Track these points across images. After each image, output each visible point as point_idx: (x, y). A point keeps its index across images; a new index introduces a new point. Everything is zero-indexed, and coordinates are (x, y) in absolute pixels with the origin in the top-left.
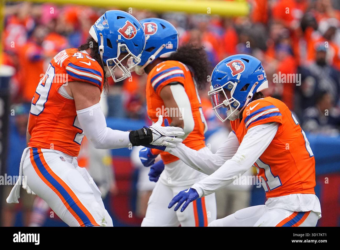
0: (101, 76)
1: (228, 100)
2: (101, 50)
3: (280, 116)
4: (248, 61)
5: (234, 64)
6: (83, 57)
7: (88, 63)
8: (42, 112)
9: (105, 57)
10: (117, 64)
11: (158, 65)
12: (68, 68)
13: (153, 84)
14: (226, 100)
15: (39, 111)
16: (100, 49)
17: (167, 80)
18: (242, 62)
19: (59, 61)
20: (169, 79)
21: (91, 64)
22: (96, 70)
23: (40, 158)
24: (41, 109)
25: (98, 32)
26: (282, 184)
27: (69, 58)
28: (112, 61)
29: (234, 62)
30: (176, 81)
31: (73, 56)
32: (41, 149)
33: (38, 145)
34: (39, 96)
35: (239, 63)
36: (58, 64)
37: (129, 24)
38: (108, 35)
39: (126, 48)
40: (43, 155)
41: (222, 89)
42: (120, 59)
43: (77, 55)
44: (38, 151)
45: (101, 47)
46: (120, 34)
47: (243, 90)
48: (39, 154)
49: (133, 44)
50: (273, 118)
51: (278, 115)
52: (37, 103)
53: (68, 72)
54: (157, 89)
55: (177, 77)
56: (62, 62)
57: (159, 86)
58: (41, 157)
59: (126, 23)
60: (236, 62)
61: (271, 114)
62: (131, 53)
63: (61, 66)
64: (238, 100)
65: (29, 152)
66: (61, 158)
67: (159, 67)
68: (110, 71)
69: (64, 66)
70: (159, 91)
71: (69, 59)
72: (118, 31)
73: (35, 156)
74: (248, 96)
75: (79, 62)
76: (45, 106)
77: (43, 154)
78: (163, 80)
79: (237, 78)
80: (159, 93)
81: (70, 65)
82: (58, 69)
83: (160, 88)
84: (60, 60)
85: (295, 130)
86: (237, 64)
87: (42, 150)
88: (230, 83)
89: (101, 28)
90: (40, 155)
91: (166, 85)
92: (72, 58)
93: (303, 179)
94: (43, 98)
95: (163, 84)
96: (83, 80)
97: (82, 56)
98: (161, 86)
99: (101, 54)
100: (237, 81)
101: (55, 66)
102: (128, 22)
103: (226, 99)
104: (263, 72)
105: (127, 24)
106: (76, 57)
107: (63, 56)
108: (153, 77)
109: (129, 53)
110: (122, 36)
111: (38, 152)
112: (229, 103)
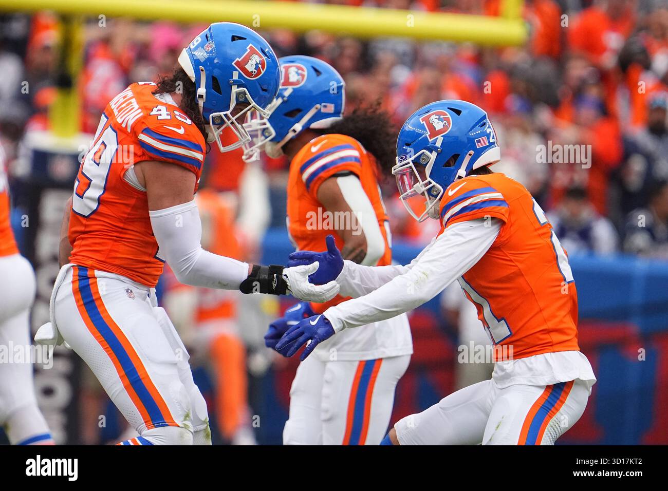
0: (202, 152)
1: (422, 183)
2: (201, 96)
3: (504, 208)
4: (458, 112)
5: (433, 118)
6: (169, 117)
7: (180, 128)
8: (94, 212)
9: (208, 110)
10: (229, 123)
11: (313, 141)
12: (143, 137)
13: (305, 176)
14: (418, 183)
15: (90, 208)
16: (199, 95)
17: (331, 168)
18: (447, 115)
19: (125, 122)
20: (335, 166)
21: (185, 131)
22: (193, 140)
23: (91, 286)
24: (94, 206)
25: (196, 63)
26: (513, 332)
27: (144, 117)
28: (220, 117)
29: (433, 114)
30: (347, 170)
31: (151, 114)
32: (95, 270)
33: (90, 262)
34: (89, 181)
35: (442, 117)
36: (124, 125)
37: (253, 52)
38: (214, 71)
39: (246, 96)
40: (96, 282)
41: (411, 164)
42: (233, 114)
43: (159, 113)
44: (89, 273)
45: (202, 91)
46: (237, 70)
47: (448, 164)
48: (90, 279)
49: (259, 87)
50: (488, 210)
51: (499, 205)
52: (86, 195)
53: (142, 144)
54: (311, 185)
55: (349, 162)
56: (130, 123)
57: (316, 179)
58: (93, 285)
59: (248, 48)
60: (436, 114)
61: (484, 202)
62: (254, 103)
63: (129, 130)
64: (439, 184)
65: (72, 272)
66: (127, 291)
67: (315, 144)
68: (216, 134)
69: (135, 133)
70: (316, 189)
71: (144, 121)
72: (233, 64)
73: (83, 281)
74: (457, 176)
75: (162, 126)
76: (100, 201)
77: (98, 279)
78: (324, 167)
79: (436, 145)
80: (315, 192)
81: (147, 131)
82: (123, 136)
83: (319, 183)
84: (127, 118)
85: (536, 233)
86: (439, 119)
87: (97, 273)
88: (423, 153)
89: (201, 55)
90: (91, 281)
91: (329, 175)
92: (149, 117)
93: (550, 325)
94: (97, 187)
95: (322, 174)
96: (171, 161)
97: (167, 115)
98: (320, 178)
99: (201, 103)
100: (436, 149)
101: (118, 130)
102: (251, 48)
103: (418, 181)
104: (488, 132)
105: (249, 50)
106: (157, 115)
107: (132, 111)
108: (304, 163)
109: (250, 104)
110: (239, 73)
111: (89, 276)
112: (424, 189)
